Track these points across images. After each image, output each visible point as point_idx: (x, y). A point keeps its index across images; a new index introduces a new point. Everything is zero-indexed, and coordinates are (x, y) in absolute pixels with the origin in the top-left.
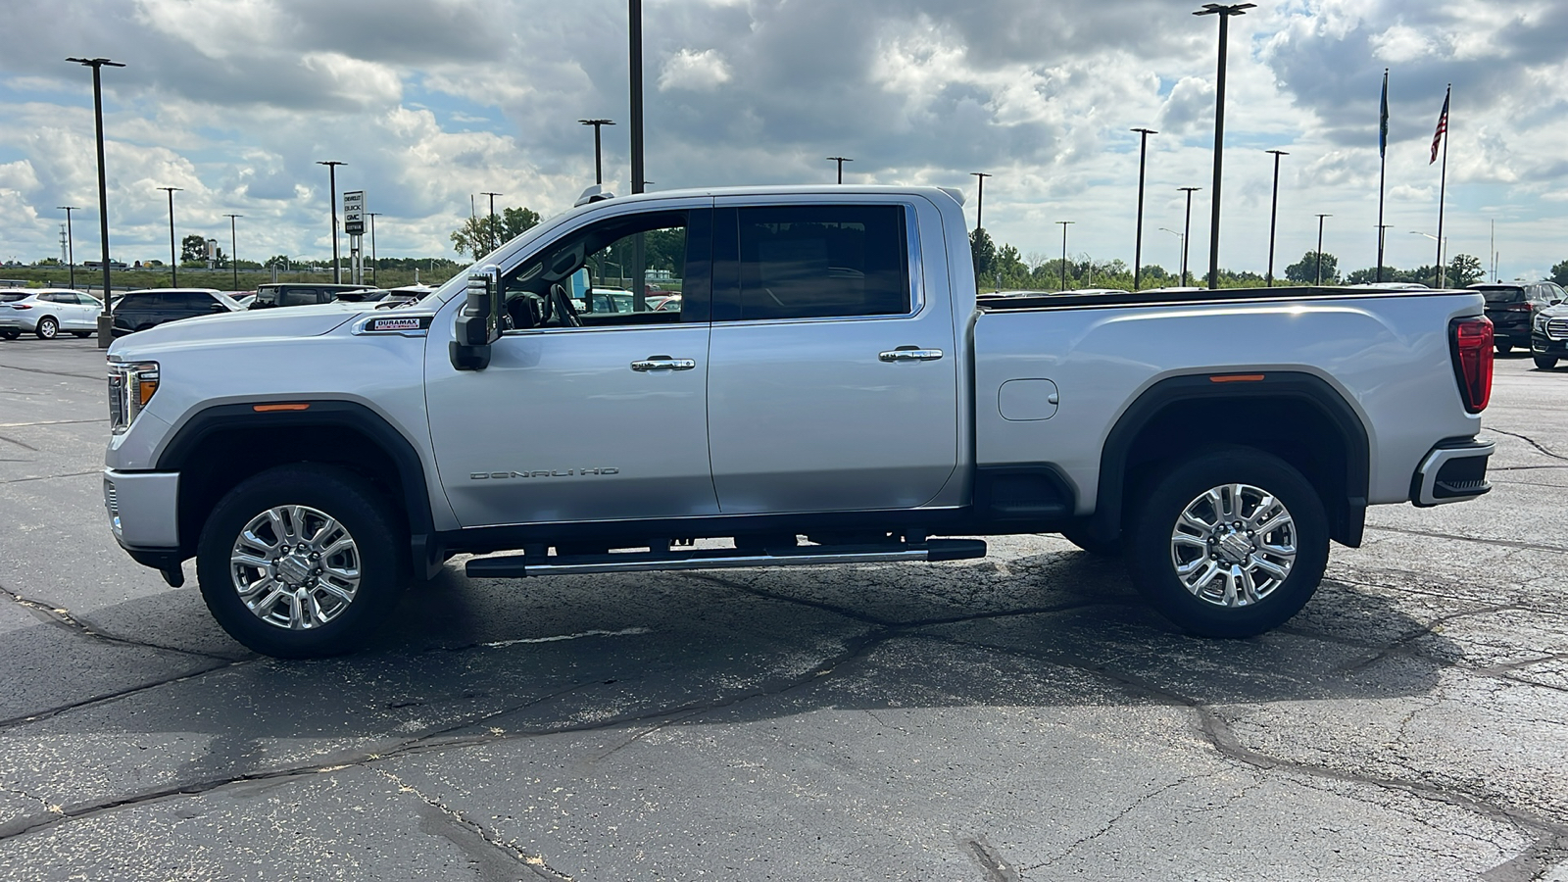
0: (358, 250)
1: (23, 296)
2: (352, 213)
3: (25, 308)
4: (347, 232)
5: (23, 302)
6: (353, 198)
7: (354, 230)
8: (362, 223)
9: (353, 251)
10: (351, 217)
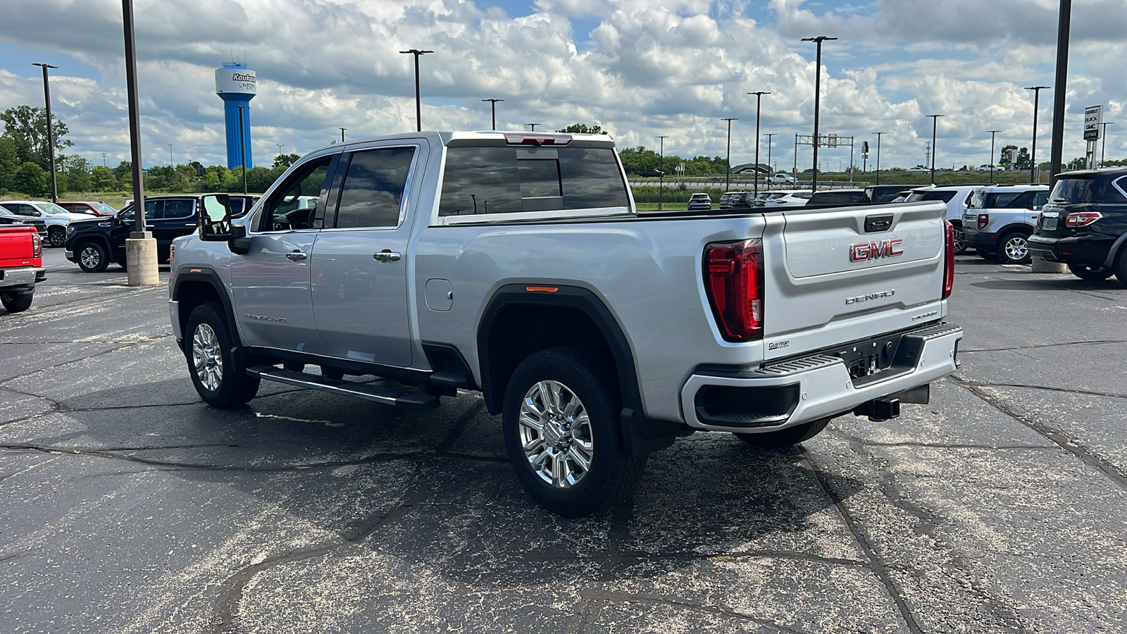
0: (1092, 153)
1: (784, 195)
2: (1090, 123)
3: (783, 202)
4: (1085, 138)
5: (783, 199)
6: (1092, 112)
7: (1091, 137)
8: (1097, 130)
9: (1088, 154)
10: (1089, 127)
